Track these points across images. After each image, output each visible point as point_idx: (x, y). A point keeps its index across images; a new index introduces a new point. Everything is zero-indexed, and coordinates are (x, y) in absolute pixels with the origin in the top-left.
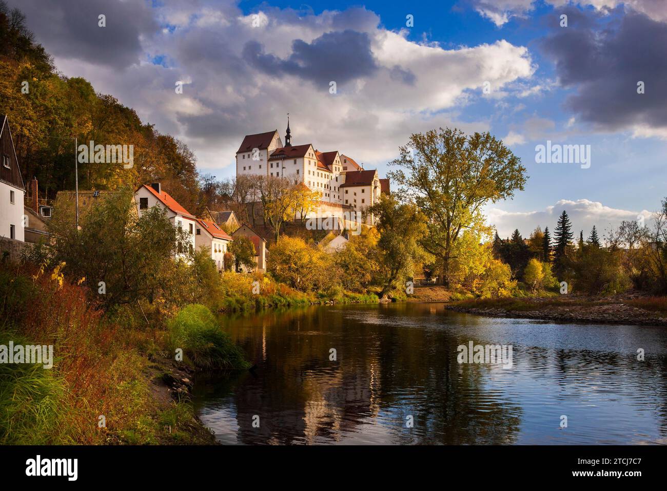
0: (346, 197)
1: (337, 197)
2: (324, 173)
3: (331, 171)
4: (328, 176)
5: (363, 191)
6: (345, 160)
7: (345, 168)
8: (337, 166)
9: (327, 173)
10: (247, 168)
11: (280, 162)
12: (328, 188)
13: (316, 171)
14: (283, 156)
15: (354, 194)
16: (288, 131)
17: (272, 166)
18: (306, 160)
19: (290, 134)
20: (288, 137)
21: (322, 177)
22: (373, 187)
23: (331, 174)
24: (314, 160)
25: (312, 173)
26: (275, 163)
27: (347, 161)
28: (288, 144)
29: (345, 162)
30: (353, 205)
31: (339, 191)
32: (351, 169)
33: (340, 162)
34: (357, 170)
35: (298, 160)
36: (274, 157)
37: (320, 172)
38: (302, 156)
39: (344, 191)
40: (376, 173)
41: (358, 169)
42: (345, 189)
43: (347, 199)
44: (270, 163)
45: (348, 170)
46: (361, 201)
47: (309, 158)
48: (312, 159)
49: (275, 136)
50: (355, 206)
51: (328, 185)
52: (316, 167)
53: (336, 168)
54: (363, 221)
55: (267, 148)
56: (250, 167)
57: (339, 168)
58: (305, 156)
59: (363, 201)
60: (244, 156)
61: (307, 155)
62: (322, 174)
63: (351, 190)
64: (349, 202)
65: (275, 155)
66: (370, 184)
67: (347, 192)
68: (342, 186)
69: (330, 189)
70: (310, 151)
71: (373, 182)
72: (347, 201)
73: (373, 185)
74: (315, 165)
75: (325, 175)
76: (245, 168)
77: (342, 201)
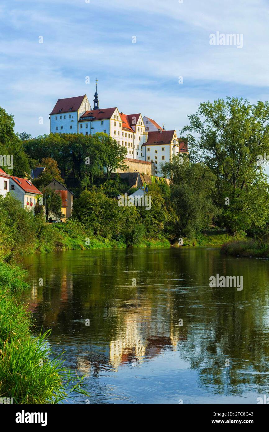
0: (148, 154)
1: (139, 154)
2: (128, 133)
3: (134, 132)
4: (132, 135)
5: (163, 149)
6: (147, 121)
7: (147, 129)
8: (140, 127)
9: (131, 133)
10: (59, 128)
11: (89, 123)
12: (132, 146)
13: (121, 131)
14: (92, 118)
15: (155, 152)
16: (96, 96)
17: (81, 127)
18: (112, 122)
19: (98, 98)
20: (96, 101)
21: (126, 136)
22: (172, 146)
23: (135, 134)
24: (119, 122)
25: (117, 133)
26: (84, 124)
27: (149, 123)
28: (96, 108)
29: (147, 123)
30: (154, 161)
31: (141, 149)
32: (153, 129)
33: (143, 123)
34: (158, 131)
35: (105, 122)
36: (84, 118)
37: (125, 132)
38: (109, 118)
39: (147, 149)
40: (175, 133)
41: (159, 129)
42: (147, 147)
43: (149, 156)
44: (80, 123)
45: (150, 131)
46: (161, 158)
47: (115, 120)
48: (118, 120)
49: (84, 100)
50: (156, 163)
51: (132, 144)
52: (121, 128)
53: (139, 128)
54: (163, 176)
55: (77, 111)
56: (62, 128)
57: (142, 129)
58: (111, 118)
59: (163, 158)
60: (56, 117)
61: (113, 117)
62: (126, 134)
63: (153, 148)
64: (151, 159)
65: (85, 117)
66: (169, 143)
67: (149, 150)
68: (144, 145)
69: (134, 147)
70: (116, 113)
71: (172, 141)
72: (149, 158)
73: (172, 143)
74: (120, 126)
75: (129, 135)
76: (57, 128)
77: (144, 158)
